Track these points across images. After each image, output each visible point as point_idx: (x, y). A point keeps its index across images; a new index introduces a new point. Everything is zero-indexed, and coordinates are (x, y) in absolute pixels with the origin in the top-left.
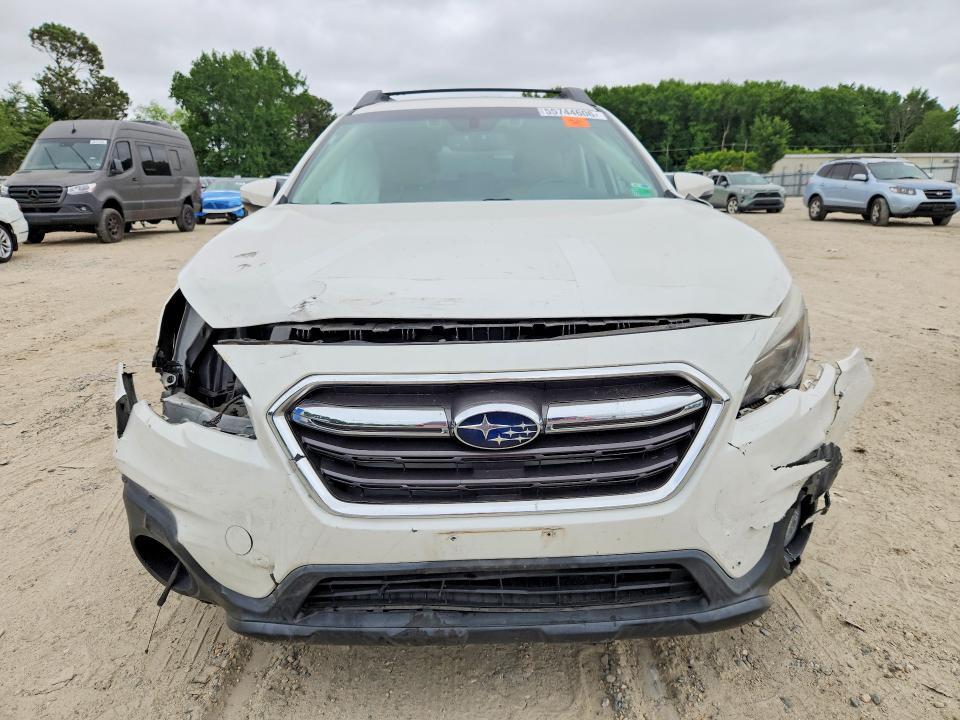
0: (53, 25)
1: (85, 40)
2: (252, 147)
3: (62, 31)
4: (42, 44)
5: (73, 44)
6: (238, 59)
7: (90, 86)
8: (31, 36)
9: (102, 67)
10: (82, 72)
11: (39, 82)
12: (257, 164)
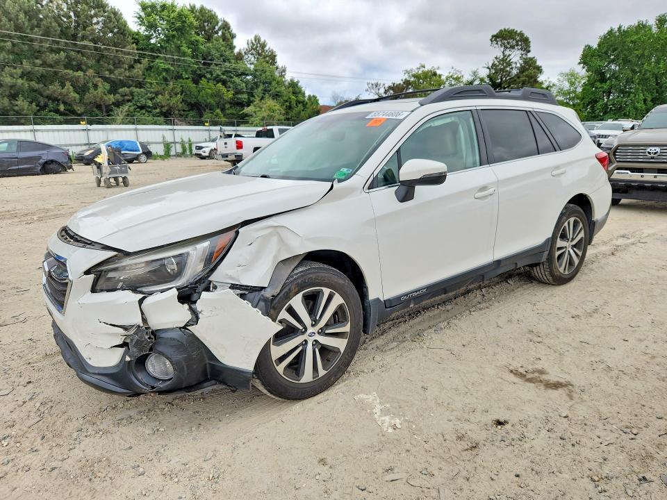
0: (505, 30)
1: (521, 34)
2: (635, 96)
3: (509, 32)
4: (497, 44)
5: (514, 39)
6: (641, 27)
7: (518, 65)
8: (491, 40)
9: (529, 51)
10: (516, 57)
11: (488, 68)
12: (636, 109)
